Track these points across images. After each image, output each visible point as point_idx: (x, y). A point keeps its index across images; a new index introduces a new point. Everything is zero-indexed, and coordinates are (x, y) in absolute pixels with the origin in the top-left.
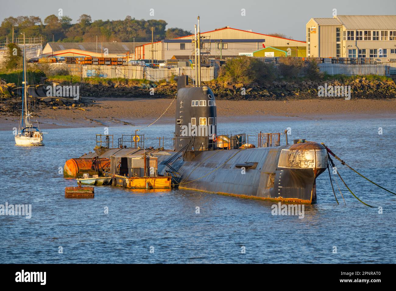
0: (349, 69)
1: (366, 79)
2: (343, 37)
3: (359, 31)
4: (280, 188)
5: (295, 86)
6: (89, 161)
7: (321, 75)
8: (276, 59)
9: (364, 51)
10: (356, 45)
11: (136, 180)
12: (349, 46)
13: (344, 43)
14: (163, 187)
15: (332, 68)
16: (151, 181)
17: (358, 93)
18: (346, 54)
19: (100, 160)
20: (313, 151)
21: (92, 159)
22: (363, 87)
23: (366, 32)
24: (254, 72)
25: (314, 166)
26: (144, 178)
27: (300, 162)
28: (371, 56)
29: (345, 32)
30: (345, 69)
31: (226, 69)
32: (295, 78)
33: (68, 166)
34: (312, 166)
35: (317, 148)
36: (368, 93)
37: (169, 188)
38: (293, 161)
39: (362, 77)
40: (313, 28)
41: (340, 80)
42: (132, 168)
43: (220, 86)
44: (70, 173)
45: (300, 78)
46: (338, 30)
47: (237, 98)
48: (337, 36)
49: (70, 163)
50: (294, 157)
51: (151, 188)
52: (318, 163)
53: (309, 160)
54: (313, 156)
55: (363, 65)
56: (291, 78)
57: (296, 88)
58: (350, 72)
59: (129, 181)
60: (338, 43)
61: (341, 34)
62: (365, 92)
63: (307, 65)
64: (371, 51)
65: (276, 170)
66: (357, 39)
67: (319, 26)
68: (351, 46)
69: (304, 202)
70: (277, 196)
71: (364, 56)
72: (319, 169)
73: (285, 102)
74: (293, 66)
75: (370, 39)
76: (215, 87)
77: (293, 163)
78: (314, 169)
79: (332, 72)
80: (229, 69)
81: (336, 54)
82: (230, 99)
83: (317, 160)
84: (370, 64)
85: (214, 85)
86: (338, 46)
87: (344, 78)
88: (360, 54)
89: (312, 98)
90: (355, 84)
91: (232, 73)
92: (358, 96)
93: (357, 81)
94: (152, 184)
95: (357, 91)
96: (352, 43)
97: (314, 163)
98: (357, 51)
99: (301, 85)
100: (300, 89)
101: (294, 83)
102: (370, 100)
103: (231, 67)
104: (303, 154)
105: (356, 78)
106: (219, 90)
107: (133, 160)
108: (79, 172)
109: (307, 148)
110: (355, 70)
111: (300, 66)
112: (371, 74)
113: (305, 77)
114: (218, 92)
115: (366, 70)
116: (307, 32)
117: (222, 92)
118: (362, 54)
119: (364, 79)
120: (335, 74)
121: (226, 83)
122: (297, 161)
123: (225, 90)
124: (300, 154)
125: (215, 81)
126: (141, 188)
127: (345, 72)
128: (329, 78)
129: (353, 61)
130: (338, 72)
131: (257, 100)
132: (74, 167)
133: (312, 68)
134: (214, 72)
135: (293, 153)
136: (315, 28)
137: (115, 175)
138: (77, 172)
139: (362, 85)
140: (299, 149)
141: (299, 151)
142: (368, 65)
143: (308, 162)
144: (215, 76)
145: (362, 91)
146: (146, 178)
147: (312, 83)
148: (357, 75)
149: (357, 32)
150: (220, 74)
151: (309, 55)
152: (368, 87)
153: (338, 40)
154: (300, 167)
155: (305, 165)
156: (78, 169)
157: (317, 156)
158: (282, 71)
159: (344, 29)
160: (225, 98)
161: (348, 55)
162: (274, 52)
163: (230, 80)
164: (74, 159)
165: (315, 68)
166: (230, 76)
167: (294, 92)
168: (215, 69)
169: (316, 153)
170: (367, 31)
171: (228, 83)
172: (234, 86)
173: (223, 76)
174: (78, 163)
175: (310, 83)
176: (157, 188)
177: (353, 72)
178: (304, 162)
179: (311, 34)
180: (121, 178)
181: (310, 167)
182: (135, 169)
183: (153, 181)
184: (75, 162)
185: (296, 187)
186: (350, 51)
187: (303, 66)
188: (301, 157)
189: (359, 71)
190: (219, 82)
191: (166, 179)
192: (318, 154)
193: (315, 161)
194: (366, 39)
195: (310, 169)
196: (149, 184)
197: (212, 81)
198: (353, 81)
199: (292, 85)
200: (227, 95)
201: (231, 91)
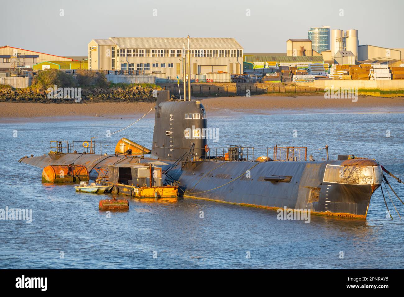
0: (128, 79)
1: (141, 87)
2: (117, 54)
3: (129, 49)
4: (327, 203)
5: (89, 92)
6: (65, 168)
7: (108, 83)
8: (73, 71)
9: (133, 65)
10: (127, 61)
11: (145, 190)
12: (122, 61)
13: (118, 59)
14: (170, 196)
15: (116, 78)
16: (159, 190)
17: (137, 97)
18: (119, 67)
19: (75, 166)
20: (371, 168)
21: (68, 165)
22: (139, 93)
23: (134, 51)
24: (59, 81)
25: (372, 183)
26: (153, 188)
27: (357, 178)
28: (138, 69)
29: (118, 51)
30: (125, 79)
31: (38, 79)
32: (89, 86)
33: (46, 172)
34: (371, 182)
35: (374, 164)
36: (144, 97)
37: (175, 197)
38: (349, 177)
39: (138, 85)
40: (94, 47)
41: (122, 87)
42: (139, 178)
43: (33, 92)
44: (48, 179)
45: (93, 86)
46: (113, 48)
47: (47, 101)
48: (112, 53)
49: (48, 170)
50: (351, 173)
51: (159, 197)
52: (376, 179)
53: (368, 177)
54: (371, 172)
55: (138, 76)
56: (85, 86)
57: (90, 94)
58: (129, 81)
59: (139, 190)
60: (113, 58)
61: (115, 51)
62: (141, 97)
63: (97, 76)
64: (138, 65)
65: (321, 184)
66: (128, 55)
67: (99, 46)
68: (123, 61)
69: (357, 217)
70: (324, 210)
71: (133, 69)
72: (377, 185)
73: (86, 105)
74: (87, 77)
75: (137, 55)
76: (30, 93)
77: (349, 179)
78: (372, 185)
79: (116, 81)
80: (40, 78)
81: (111, 67)
82: (43, 102)
83: (375, 177)
84: (143, 75)
85: (29, 91)
86: (113, 61)
87: (125, 86)
88: (130, 67)
89: (103, 102)
90: (133, 90)
91: (43, 82)
92: (136, 100)
93: (135, 88)
94: (160, 193)
95: (135, 96)
96: (124, 59)
97: (373, 180)
98: (127, 65)
99: (93, 91)
100: (93, 94)
101: (88, 90)
102: (146, 103)
103: (42, 77)
104: (361, 170)
105: (133, 85)
106: (33, 95)
107: (140, 170)
108: (56, 178)
109: (365, 164)
110: (132, 80)
111: (93, 77)
112: (144, 82)
113: (96, 85)
114: (32, 97)
115: (141, 80)
116: (89, 50)
117: (36, 97)
118: (131, 67)
119: (140, 86)
120: (118, 83)
121: (38, 90)
122: (354, 177)
123: (38, 96)
124: (357, 171)
125: (30, 88)
126: (150, 198)
127: (125, 81)
128: (113, 86)
129: (130, 73)
130: (120, 81)
131: (63, 103)
132: (51, 173)
133: (101, 78)
134: (29, 82)
135: (349, 170)
136: (95, 47)
137: (118, 184)
138: (54, 178)
139: (138, 92)
140: (355, 166)
141: (357, 167)
142: (142, 76)
143: (367, 179)
144: (30, 84)
145: (139, 96)
146: (155, 188)
147: (101, 89)
148: (134, 84)
149: (128, 51)
150: (33, 82)
151: (90, 68)
152: (143, 92)
153: (113, 56)
154: (358, 183)
155: (363, 181)
156: (56, 175)
157: (375, 173)
158: (78, 81)
159: (117, 48)
160: (38, 101)
161: (121, 68)
162: (49, 65)
163: (41, 87)
164: (51, 166)
165: (104, 78)
166: (41, 84)
167: (89, 97)
168: (29, 79)
169: (374, 169)
170: (135, 49)
171: (40, 90)
172: (44, 92)
173: (36, 84)
174: (55, 170)
175: (100, 90)
176: (165, 197)
177: (131, 81)
178: (362, 178)
179: (92, 52)
180: (126, 187)
181: (369, 183)
182: (142, 179)
183: (161, 190)
184: (52, 169)
185: (347, 202)
186: (122, 65)
187: (95, 76)
188: (360, 173)
189: (136, 81)
190: (33, 89)
191: (173, 189)
192: (376, 171)
193: (373, 177)
194: (134, 55)
195: (368, 185)
196: (157, 193)
197: (27, 88)
198: (132, 88)
199: (86, 92)
200: (39, 99)
201: (43, 96)
